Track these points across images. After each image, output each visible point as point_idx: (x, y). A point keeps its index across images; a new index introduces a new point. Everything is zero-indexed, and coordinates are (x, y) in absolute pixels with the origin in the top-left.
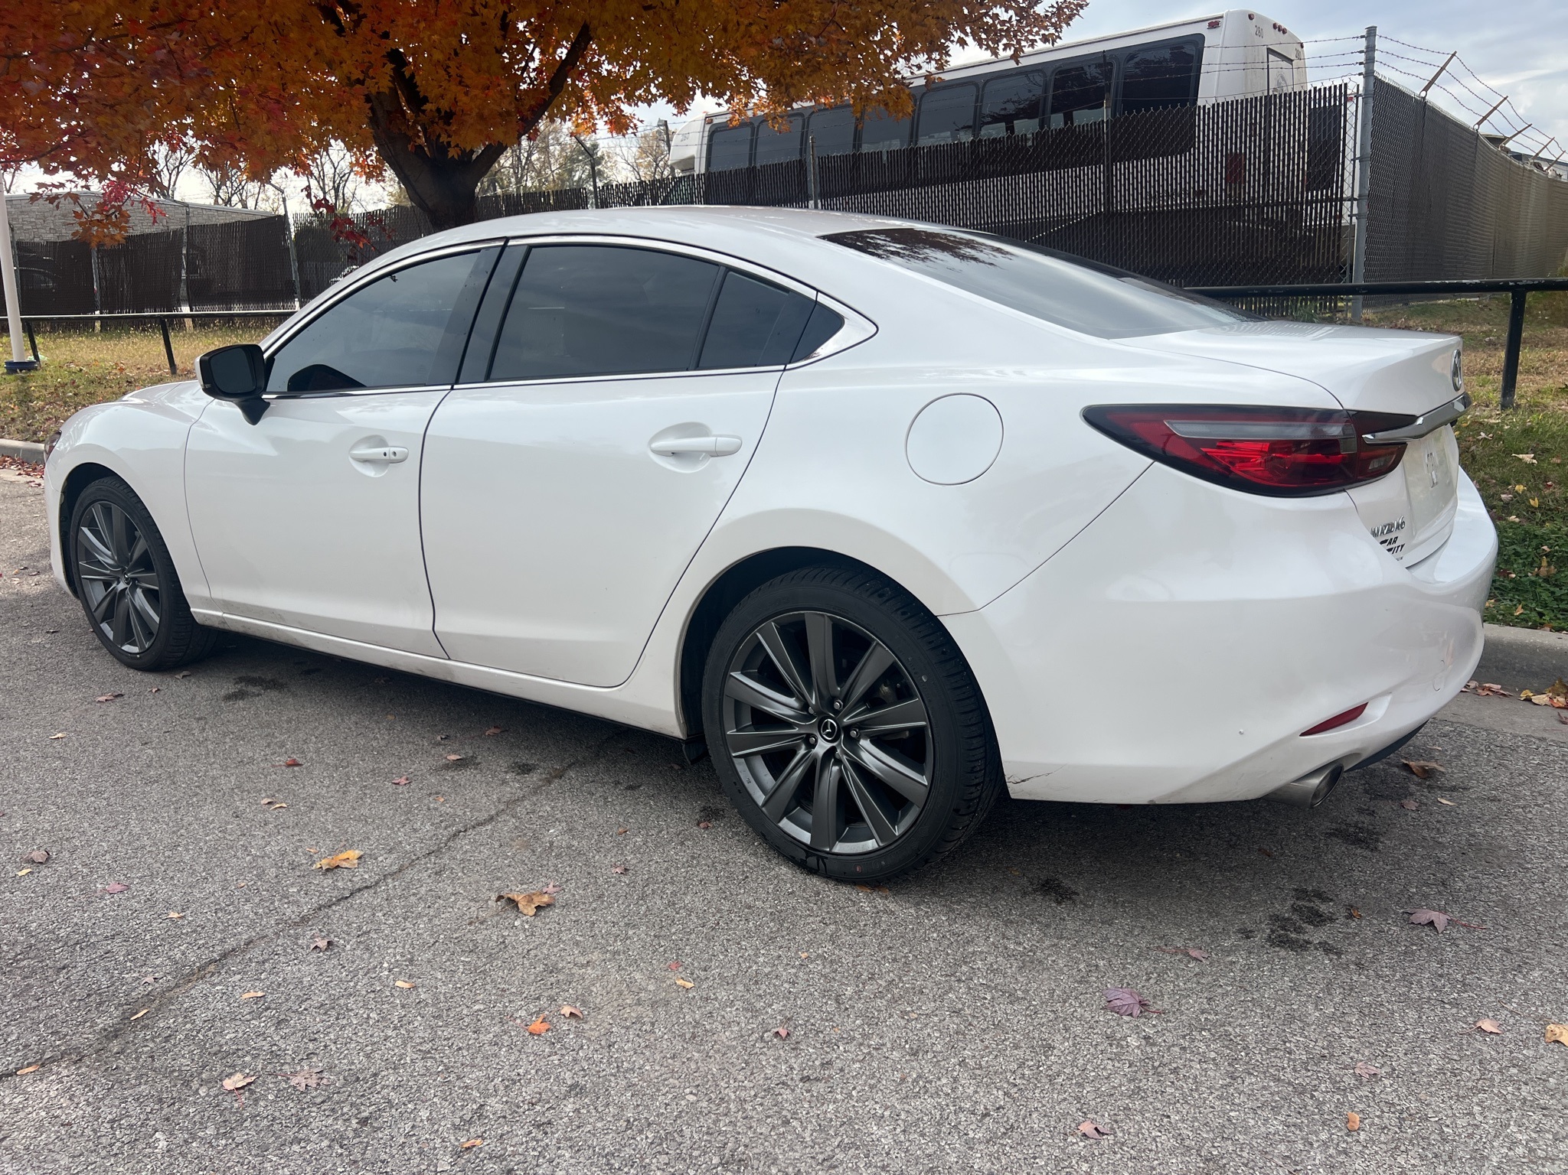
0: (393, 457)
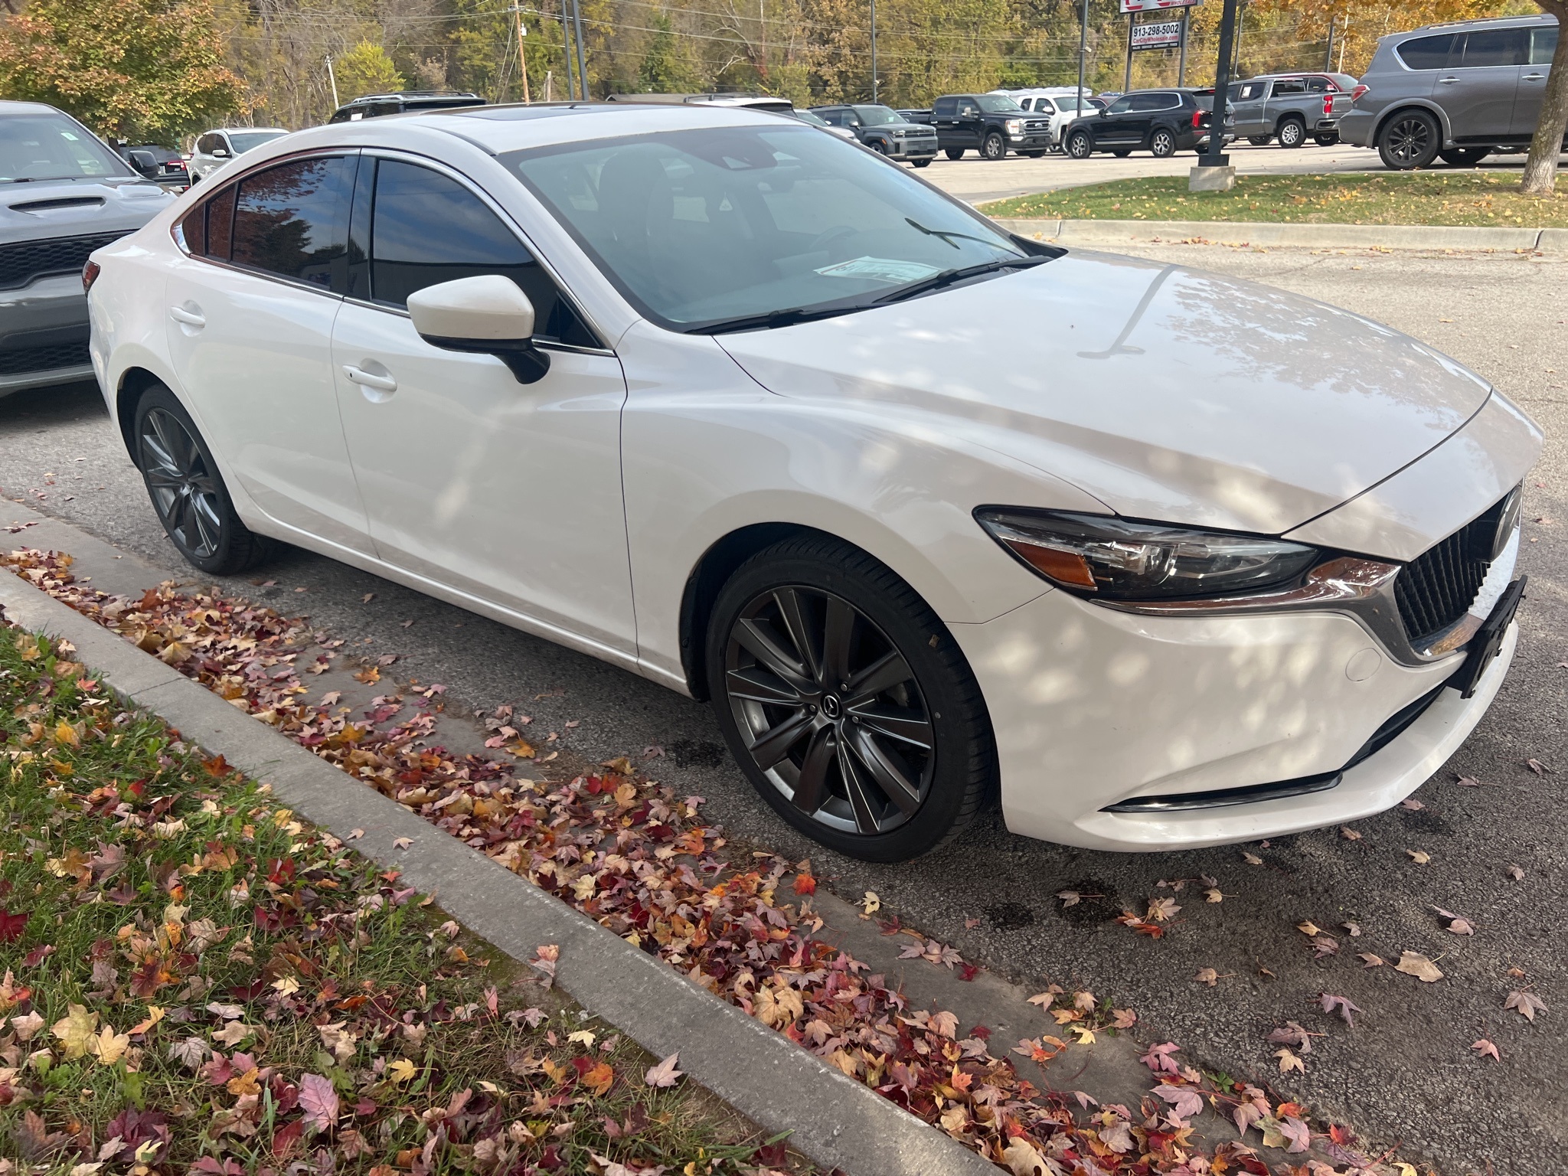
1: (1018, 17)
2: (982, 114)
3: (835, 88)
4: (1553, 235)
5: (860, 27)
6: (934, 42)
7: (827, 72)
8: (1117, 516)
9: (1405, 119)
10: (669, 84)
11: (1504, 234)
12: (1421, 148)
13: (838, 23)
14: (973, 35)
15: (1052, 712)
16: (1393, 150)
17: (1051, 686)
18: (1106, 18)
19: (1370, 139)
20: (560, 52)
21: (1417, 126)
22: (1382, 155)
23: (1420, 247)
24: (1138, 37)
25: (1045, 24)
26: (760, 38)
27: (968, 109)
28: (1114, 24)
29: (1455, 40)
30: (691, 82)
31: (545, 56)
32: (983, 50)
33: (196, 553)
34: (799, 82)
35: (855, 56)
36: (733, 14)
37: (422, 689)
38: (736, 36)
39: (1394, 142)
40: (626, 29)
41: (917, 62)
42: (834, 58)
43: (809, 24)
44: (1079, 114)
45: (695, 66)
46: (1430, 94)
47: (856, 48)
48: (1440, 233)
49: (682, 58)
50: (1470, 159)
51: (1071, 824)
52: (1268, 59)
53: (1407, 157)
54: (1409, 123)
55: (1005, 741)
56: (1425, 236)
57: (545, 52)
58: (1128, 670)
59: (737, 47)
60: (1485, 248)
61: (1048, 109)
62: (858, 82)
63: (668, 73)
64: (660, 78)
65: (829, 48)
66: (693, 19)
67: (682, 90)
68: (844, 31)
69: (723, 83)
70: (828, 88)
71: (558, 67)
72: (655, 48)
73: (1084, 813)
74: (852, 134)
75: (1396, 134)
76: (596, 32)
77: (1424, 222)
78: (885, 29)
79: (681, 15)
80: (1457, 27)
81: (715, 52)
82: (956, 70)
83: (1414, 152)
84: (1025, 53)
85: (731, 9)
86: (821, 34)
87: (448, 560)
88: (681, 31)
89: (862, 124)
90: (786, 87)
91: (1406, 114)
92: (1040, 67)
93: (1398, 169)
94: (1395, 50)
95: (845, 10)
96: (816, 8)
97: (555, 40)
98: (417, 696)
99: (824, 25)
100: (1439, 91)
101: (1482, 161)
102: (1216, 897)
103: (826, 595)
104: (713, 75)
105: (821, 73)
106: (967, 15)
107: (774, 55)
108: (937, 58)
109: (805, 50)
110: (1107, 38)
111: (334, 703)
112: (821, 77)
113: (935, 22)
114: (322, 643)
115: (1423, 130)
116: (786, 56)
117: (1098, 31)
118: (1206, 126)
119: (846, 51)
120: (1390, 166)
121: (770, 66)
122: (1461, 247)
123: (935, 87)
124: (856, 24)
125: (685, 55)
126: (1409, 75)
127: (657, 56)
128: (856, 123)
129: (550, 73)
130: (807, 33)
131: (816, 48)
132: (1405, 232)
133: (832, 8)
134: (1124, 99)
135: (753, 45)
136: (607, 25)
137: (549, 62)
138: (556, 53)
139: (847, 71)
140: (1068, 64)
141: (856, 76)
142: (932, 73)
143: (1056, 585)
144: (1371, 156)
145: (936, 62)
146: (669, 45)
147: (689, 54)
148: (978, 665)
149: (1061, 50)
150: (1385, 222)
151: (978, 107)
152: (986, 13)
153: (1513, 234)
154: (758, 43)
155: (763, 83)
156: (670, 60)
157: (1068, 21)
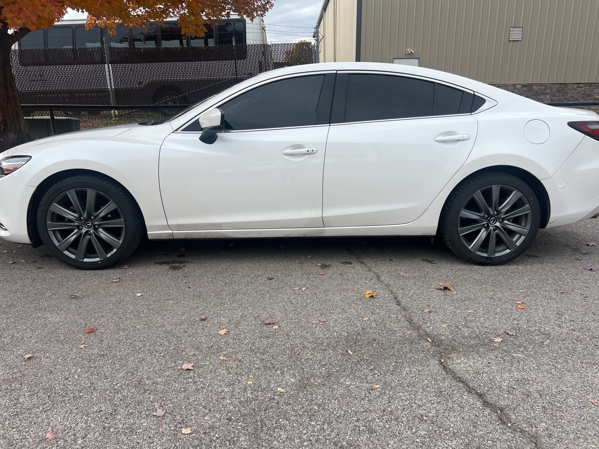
0: (311, 152)
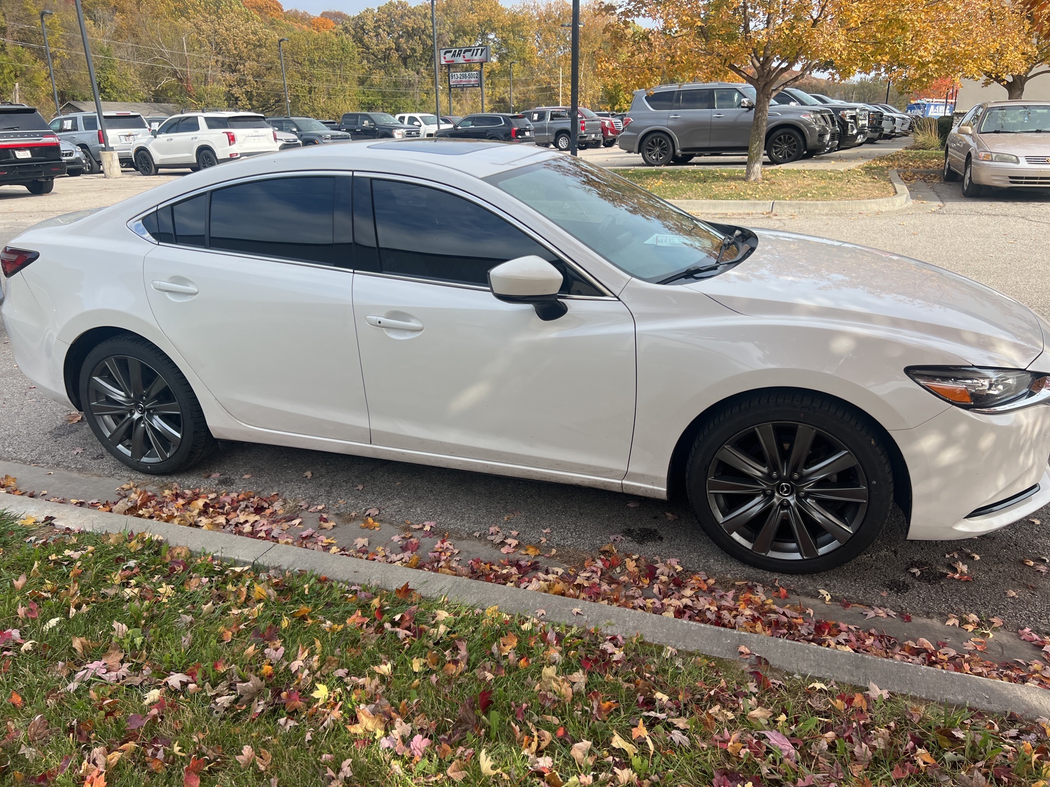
1: (365, 62)
2: (375, 125)
3: (244, 103)
4: (780, 204)
5: (257, 61)
6: (312, 75)
7: (236, 91)
8: (973, 366)
9: (654, 138)
10: (115, 95)
11: (755, 204)
12: (664, 154)
13: (241, 58)
14: (338, 72)
15: (947, 470)
16: (650, 155)
17: (949, 456)
18: (421, 65)
19: (636, 149)
20: (24, 69)
21: (661, 141)
22: (643, 156)
23: (713, 212)
24: (454, 80)
25: (384, 67)
26: (185, 66)
27: (366, 122)
28: (427, 69)
29: (676, 94)
30: (133, 94)
31: (11, 72)
32: (346, 82)
33: (142, 460)
34: (218, 97)
35: (256, 81)
36: (163, 48)
37: (420, 526)
38: (165, 63)
39: (650, 150)
40: (77, 55)
41: (302, 87)
42: (241, 82)
43: (220, 58)
44: (439, 127)
45: (135, 83)
46: (665, 124)
47: (257, 76)
48: (723, 204)
49: (123, 77)
50: (684, 160)
51: (951, 528)
52: (518, 95)
53: (657, 159)
54: (657, 140)
55: (917, 490)
56: (715, 206)
57: (12, 69)
58: (987, 442)
59: (168, 71)
60: (747, 211)
61: (416, 123)
62: (261, 99)
63: (112, 86)
64: (107, 90)
65: (237, 75)
66: (130, 50)
67: (126, 99)
68: (246, 64)
69: (157, 95)
70: (239, 102)
71: (23, 80)
72: (102, 69)
73: (957, 522)
74: (295, 137)
75: (650, 146)
76: (54, 56)
77: (710, 198)
78: (276, 64)
79: (119, 47)
80: (674, 87)
81: (150, 75)
82: (329, 94)
83: (660, 156)
84: (372, 85)
85: (160, 44)
86: (230, 66)
87: (452, 437)
88: (120, 58)
89: (299, 130)
90: (209, 100)
91: (655, 135)
92: (384, 95)
93: (654, 166)
94: (644, 98)
95: (246, 50)
96: (224, 48)
97: (20, 61)
98: (418, 532)
99: (232, 59)
100: (670, 123)
101: (691, 161)
102: (977, 557)
103: (798, 425)
104: (149, 90)
105: (233, 92)
106: (333, 58)
107: (197, 78)
108: (315, 86)
109: (219, 76)
110: (424, 78)
111: (367, 545)
112: (233, 95)
113: (312, 62)
114: (307, 509)
115: (664, 144)
116: (206, 79)
117: (418, 73)
118: (520, 137)
119: (250, 78)
120: (649, 164)
121: (195, 85)
122: (735, 212)
123: (316, 104)
124: (254, 59)
125: (126, 74)
126: (653, 113)
127: (103, 75)
128: (295, 130)
129: (17, 84)
130: (220, 64)
131: (227, 75)
132: (704, 204)
133: (236, 49)
134: (467, 119)
135: (181, 71)
136: (61, 51)
137: (16, 76)
138: (21, 70)
139: (252, 92)
140: (401, 93)
141: (259, 95)
142: (313, 95)
143: (953, 404)
144: (638, 158)
145: (315, 88)
146: (112, 67)
147: (128, 74)
148: (905, 451)
149: (396, 84)
150: (690, 198)
151: (373, 121)
152: (345, 58)
153: (759, 204)
154: (185, 69)
155: (190, 97)
156: (114, 78)
157: (398, 66)
